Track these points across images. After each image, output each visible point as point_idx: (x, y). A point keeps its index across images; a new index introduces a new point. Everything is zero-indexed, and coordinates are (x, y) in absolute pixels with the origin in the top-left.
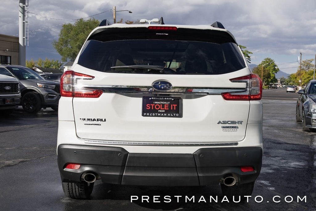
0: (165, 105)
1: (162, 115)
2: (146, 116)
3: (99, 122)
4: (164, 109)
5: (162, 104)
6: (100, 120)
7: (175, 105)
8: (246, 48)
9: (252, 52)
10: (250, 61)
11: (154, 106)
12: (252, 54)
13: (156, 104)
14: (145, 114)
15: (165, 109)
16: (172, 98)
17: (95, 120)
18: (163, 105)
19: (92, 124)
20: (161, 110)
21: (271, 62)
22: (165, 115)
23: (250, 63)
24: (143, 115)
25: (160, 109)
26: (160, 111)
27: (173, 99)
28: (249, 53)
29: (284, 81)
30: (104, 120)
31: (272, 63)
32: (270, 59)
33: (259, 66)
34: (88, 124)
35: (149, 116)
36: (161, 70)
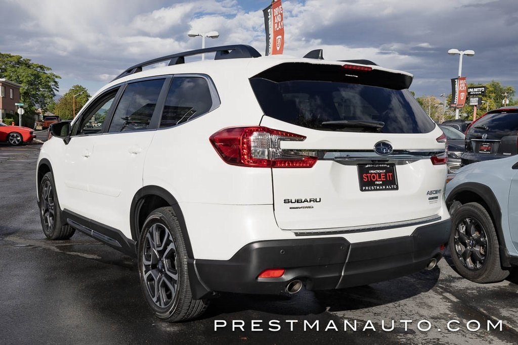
0: (382, 174)
1: (381, 187)
2: (365, 190)
3: (312, 204)
4: (380, 180)
5: (378, 173)
6: (314, 201)
7: (390, 174)
8: (51, 69)
9: (60, 76)
10: (57, 89)
11: (370, 176)
12: (61, 78)
13: (372, 173)
14: (364, 188)
15: (383, 179)
16: (387, 164)
17: (307, 201)
18: (380, 174)
19: (301, 208)
20: (378, 181)
21: (82, 91)
22: (384, 187)
23: (58, 91)
24: (362, 190)
25: (376, 181)
26: (377, 183)
27: (388, 166)
28: (56, 77)
29: (99, 118)
30: (318, 200)
31: (83, 93)
32: (81, 86)
33: (66, 95)
34: (294, 208)
35: (368, 190)
36: (378, 128)
